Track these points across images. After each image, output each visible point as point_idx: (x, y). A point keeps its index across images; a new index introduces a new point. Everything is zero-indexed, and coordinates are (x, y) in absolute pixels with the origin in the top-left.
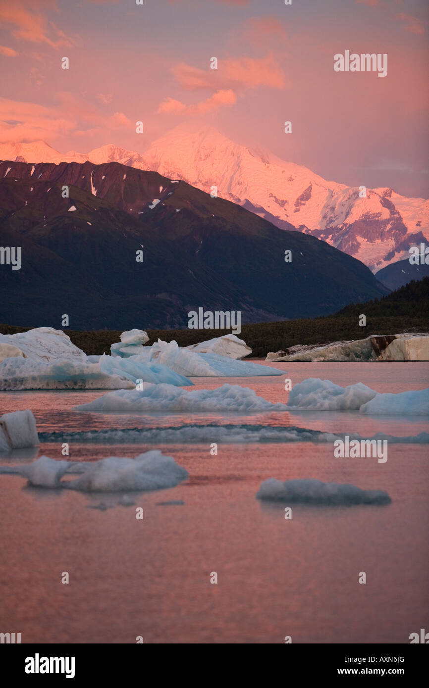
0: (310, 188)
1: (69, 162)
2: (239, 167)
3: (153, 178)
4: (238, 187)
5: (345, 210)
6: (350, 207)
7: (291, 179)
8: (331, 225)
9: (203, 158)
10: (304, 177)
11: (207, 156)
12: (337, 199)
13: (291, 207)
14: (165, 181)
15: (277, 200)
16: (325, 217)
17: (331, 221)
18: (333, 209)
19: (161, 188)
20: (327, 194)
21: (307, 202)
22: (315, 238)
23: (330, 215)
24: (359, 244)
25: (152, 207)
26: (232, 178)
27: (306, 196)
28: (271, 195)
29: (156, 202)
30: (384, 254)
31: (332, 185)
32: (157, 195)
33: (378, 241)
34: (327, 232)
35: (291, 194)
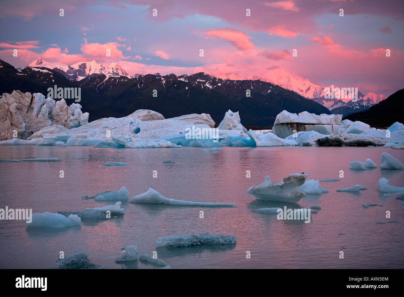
0: (310, 87)
1: (245, 80)
2: (290, 81)
3: (269, 84)
4: (289, 86)
5: (320, 93)
6: (321, 92)
7: (304, 84)
8: (316, 97)
9: (279, 78)
10: (308, 83)
11: (281, 78)
12: (317, 90)
13: (304, 92)
14: (272, 85)
15: (300, 90)
16: (314, 95)
17: (316, 96)
18: (316, 93)
19: (271, 87)
20: (314, 89)
21: (309, 91)
22: (314, 101)
23: (316, 94)
24: (324, 103)
25: (268, 92)
26: (288, 84)
27: (309, 89)
28: (299, 89)
29: (270, 91)
30: (331, 106)
31: (316, 86)
32: (270, 89)
33: (329, 102)
34: (315, 99)
35: (304, 89)
